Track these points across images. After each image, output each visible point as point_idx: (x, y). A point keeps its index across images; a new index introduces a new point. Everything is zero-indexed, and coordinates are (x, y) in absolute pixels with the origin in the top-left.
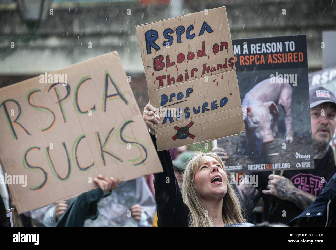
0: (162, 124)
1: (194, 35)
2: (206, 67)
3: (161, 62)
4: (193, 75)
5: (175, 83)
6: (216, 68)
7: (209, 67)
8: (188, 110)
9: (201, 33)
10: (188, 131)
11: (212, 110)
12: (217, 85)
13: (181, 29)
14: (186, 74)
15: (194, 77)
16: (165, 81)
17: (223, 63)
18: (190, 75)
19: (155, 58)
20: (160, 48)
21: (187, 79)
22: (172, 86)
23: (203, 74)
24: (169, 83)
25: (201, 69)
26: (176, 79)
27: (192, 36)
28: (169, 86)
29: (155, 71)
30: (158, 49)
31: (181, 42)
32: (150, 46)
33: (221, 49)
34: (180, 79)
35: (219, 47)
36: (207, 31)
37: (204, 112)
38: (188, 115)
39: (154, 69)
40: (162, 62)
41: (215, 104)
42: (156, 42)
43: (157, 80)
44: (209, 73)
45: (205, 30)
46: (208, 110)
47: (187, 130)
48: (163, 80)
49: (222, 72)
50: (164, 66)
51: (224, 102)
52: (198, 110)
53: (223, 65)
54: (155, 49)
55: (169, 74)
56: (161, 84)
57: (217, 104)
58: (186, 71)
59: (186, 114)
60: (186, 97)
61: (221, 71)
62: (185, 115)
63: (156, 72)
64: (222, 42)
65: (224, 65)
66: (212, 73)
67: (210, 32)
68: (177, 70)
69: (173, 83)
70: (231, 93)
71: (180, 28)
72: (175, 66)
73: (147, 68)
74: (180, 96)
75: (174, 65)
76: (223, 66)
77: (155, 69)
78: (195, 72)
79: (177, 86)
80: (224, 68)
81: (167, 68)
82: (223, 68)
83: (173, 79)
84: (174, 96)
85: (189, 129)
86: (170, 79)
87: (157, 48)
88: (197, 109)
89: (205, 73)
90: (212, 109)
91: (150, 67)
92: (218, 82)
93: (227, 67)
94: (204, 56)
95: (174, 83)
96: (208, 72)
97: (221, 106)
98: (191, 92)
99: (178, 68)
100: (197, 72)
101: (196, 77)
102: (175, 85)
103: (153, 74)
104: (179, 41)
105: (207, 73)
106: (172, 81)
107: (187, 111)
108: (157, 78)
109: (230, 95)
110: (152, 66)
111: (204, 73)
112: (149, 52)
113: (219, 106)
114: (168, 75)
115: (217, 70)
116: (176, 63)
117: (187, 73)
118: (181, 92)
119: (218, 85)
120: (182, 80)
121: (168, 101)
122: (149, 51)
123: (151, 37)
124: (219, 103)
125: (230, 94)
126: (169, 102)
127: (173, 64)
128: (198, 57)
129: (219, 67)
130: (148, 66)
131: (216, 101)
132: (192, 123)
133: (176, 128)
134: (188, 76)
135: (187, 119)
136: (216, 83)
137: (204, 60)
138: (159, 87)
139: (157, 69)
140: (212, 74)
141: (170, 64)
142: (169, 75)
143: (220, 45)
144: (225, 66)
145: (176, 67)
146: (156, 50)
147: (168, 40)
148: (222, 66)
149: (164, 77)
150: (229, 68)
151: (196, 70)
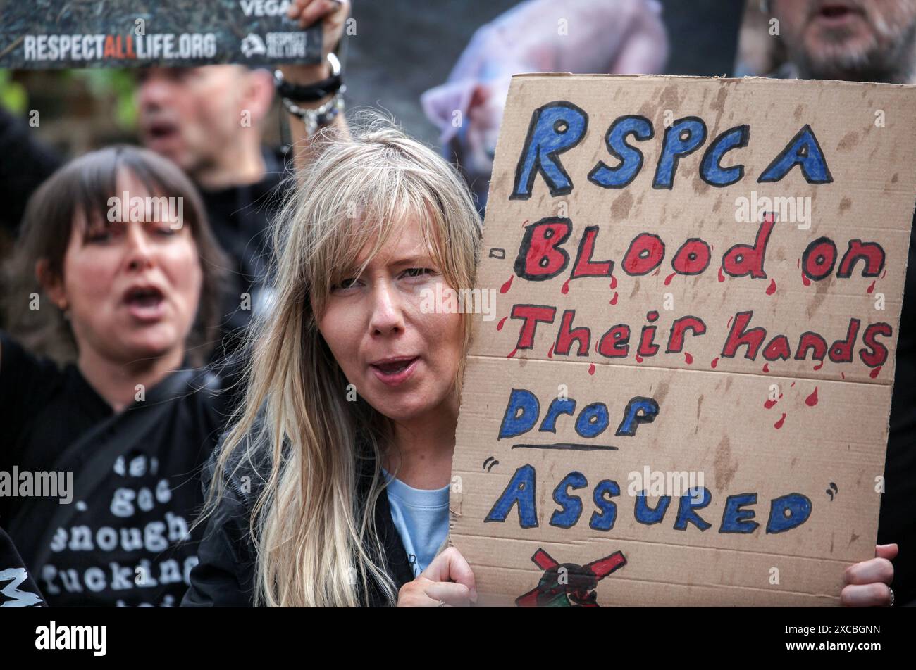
0: (487, 520)
1: (738, 173)
2: (748, 328)
3: (555, 246)
4: (675, 345)
5: (586, 354)
6: (794, 348)
7: (761, 332)
8: (610, 496)
9: (773, 174)
10: (589, 592)
11: (721, 531)
12: (779, 425)
13: (689, 131)
14: (645, 329)
15: (681, 357)
16: (547, 333)
17: (833, 333)
18: (662, 339)
19: (536, 225)
20: (572, 187)
21: (648, 355)
22: (573, 364)
23: (723, 355)
24: (560, 348)
25: (719, 332)
26: (595, 339)
27: (728, 177)
28: (559, 362)
29: (519, 276)
30: (561, 189)
31: (670, 187)
32: (538, 166)
33: (844, 271)
34: (615, 343)
35: (836, 255)
36: (805, 173)
37: (684, 529)
38: (605, 519)
39: (516, 269)
40: (559, 249)
41: (741, 508)
42: (564, 158)
43: (513, 316)
44: (753, 360)
45: (796, 163)
46: (704, 526)
47: (587, 588)
48: (541, 326)
49: (818, 372)
50: (564, 267)
51: (788, 513)
52: (656, 510)
53: (829, 345)
54: (550, 183)
55: (572, 308)
56: (526, 341)
57: (753, 513)
58: (653, 316)
59: (600, 511)
60: (618, 434)
61: (817, 368)
62: (595, 512)
63: (520, 283)
64: (859, 241)
65: (837, 344)
66: (771, 363)
67: (814, 179)
68: (614, 302)
69: (578, 355)
70: (833, 485)
71: (689, 125)
72: (609, 280)
73: (491, 255)
74: (594, 419)
75: (606, 276)
76: (829, 347)
77: (520, 267)
78: (689, 332)
79: (592, 370)
80: (832, 359)
81: (573, 276)
82: (827, 358)
83: (585, 334)
84: (566, 412)
85: (599, 583)
86: (570, 331)
87: (560, 182)
88: (652, 504)
89: (734, 353)
90: (722, 526)
91: (501, 254)
92: (784, 415)
93: (851, 361)
94: (753, 277)
95: (583, 352)
96: (751, 355)
97: (769, 531)
98: (649, 418)
99: (616, 295)
100: (702, 337)
101: (689, 359)
102: (584, 364)
103: (505, 288)
104: (664, 181)
105: (746, 357)
106: (576, 345)
107: (606, 496)
108: (518, 311)
109: (829, 492)
110: (513, 253)
111: (729, 352)
112: (523, 189)
113: (757, 525)
114: (566, 312)
115: (796, 358)
116: (618, 272)
117: (656, 327)
118: (602, 404)
119: (785, 425)
120: (623, 353)
121: (534, 423)
122: (525, 188)
123: (553, 131)
124: (762, 512)
125: (829, 487)
126: (541, 430)
127: (606, 269)
128: (723, 273)
129: (808, 347)
130: (496, 250)
131: (750, 498)
132: (617, 561)
133: (541, 557)
134: (654, 343)
135: (596, 532)
136: (774, 414)
137: (746, 293)
138: (514, 353)
139: (528, 271)
140: (766, 370)
141: (588, 267)
142: (574, 312)
143: (842, 249)
144: (842, 352)
145: (614, 285)
146: (551, 193)
147: (618, 162)
148: (826, 345)
149: (546, 314)
150: (857, 366)
151: (698, 326)
